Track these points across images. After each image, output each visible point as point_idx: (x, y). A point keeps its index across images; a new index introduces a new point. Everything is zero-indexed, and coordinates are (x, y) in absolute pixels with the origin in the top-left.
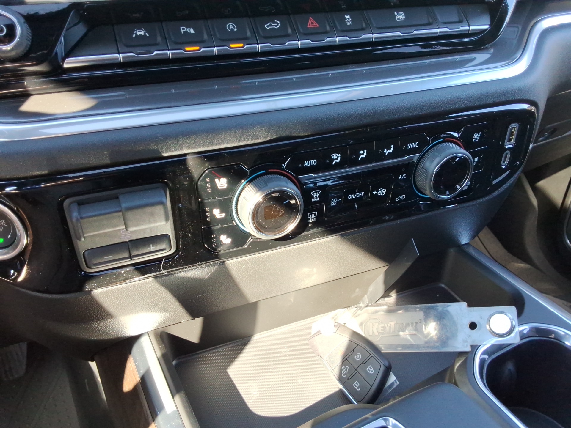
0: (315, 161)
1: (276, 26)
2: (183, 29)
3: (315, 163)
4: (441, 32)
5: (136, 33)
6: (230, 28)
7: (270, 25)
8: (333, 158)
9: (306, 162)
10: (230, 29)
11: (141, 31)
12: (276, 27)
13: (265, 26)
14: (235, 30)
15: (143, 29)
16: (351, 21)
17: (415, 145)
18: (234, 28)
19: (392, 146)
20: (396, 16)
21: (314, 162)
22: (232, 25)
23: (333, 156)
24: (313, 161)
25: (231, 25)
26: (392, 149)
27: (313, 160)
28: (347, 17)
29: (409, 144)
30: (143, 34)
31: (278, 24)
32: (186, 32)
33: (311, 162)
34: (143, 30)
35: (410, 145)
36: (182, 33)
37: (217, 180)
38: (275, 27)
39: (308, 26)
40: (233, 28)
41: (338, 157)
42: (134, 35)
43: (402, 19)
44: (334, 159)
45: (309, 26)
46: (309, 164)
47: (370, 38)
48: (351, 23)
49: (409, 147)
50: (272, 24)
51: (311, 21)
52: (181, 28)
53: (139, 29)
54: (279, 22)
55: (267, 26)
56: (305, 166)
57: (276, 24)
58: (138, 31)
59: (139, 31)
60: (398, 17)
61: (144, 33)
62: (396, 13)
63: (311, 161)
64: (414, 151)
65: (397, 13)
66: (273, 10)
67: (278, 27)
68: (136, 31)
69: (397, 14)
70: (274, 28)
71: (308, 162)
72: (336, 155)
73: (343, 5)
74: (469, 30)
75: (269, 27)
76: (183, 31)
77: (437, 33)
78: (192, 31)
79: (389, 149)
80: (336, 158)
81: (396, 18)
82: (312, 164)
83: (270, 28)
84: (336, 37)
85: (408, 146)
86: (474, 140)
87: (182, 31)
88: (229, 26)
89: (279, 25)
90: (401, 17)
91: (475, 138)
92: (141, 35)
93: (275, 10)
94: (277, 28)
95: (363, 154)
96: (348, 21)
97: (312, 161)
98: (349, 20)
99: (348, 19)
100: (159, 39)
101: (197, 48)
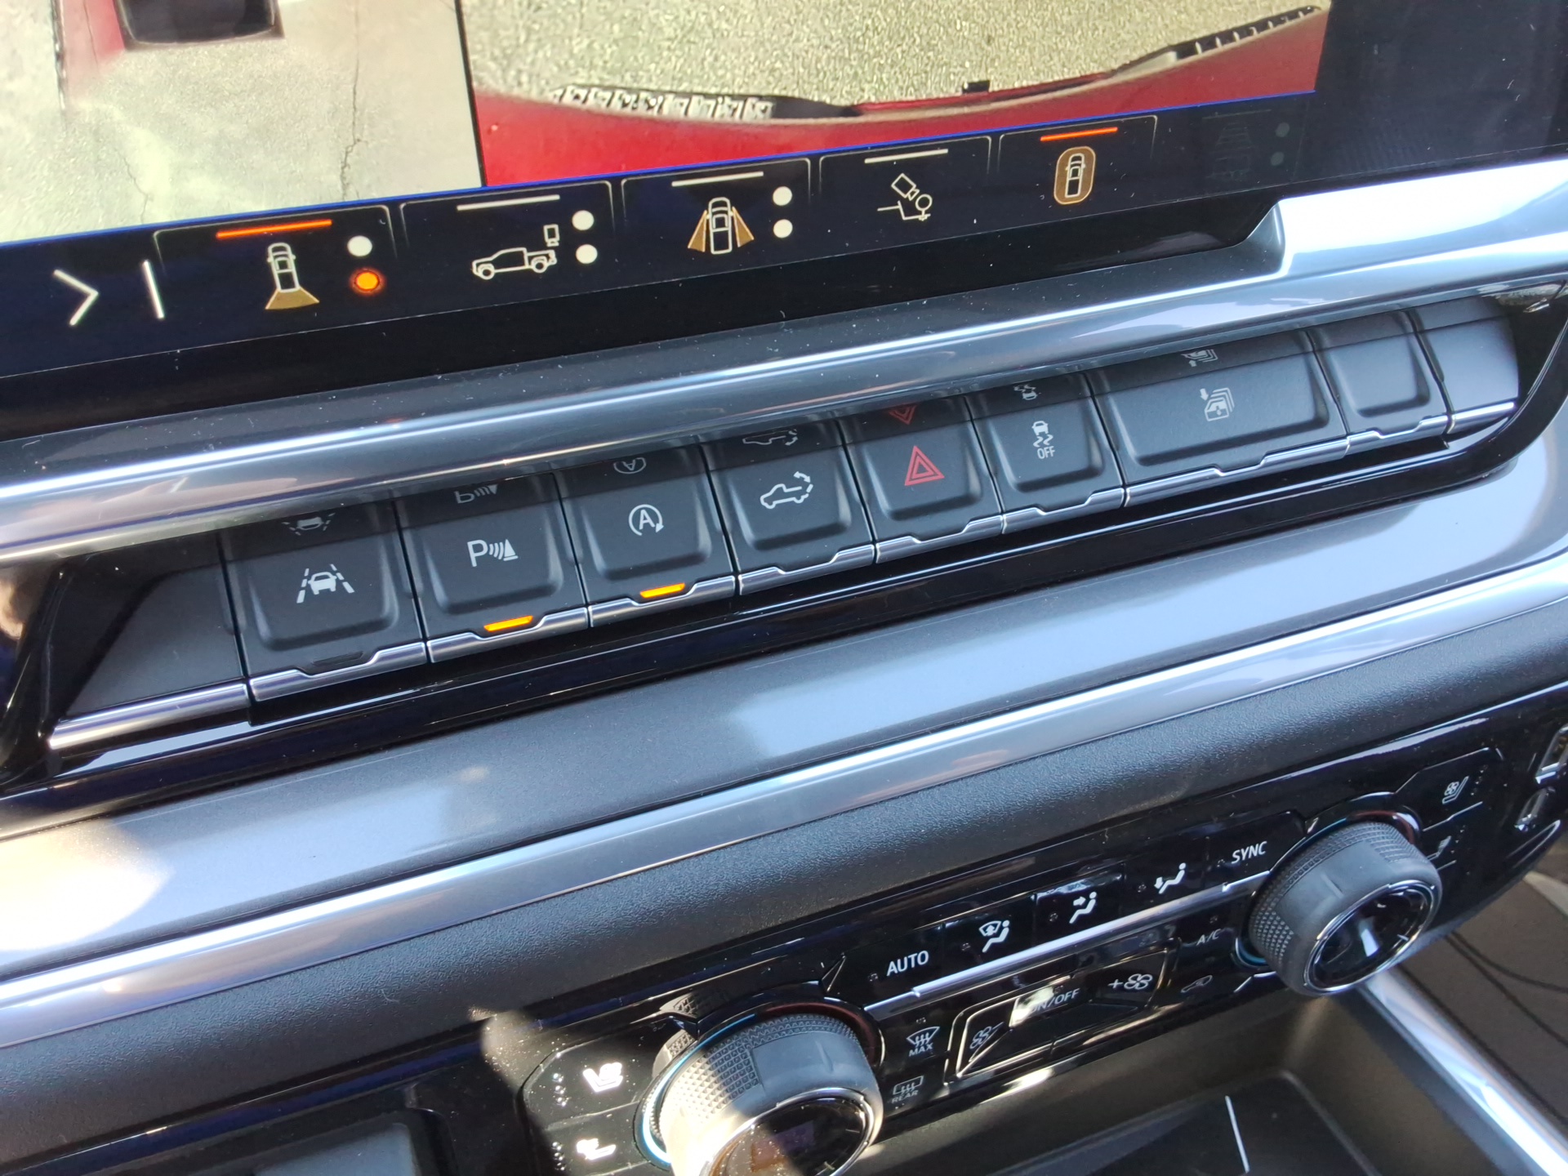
0: (923, 956)
1: (798, 495)
2: (476, 550)
3: (923, 959)
4: (1353, 444)
5: (308, 589)
6: (642, 522)
7: (780, 494)
8: (984, 934)
9: (892, 964)
10: (641, 527)
11: (326, 577)
12: (799, 498)
13: (762, 498)
14: (659, 527)
15: (334, 568)
16: (1051, 442)
17: (1256, 850)
18: (656, 521)
19: (1183, 866)
20: (1204, 403)
21: (920, 958)
22: (648, 510)
23: (985, 929)
24: (916, 958)
25: (643, 512)
26: (1181, 874)
27: (916, 954)
28: (1041, 428)
29: (1238, 851)
30: (333, 589)
31: (807, 485)
32: (487, 560)
33: (909, 960)
34: (334, 573)
35: (1240, 854)
36: (474, 564)
37: (588, 1074)
38: (794, 499)
39: (907, 483)
40: (649, 520)
41: (1001, 928)
42: (301, 598)
43: (1224, 412)
44: (988, 938)
45: (911, 479)
46: (902, 966)
47: (1118, 497)
48: (1052, 452)
49: (1236, 859)
50: (786, 490)
51: (919, 459)
52: (470, 544)
53: (320, 567)
54: (807, 479)
55: (766, 500)
56: (888, 974)
57: (800, 488)
58: (314, 576)
59: (317, 579)
60: (1213, 408)
61: (339, 582)
62: (1204, 395)
63: (909, 957)
64: (1253, 865)
65: (1209, 392)
66: (790, 438)
67: (807, 496)
68: (309, 578)
69: (1209, 398)
70: (793, 502)
71: (899, 961)
72: (995, 925)
73: (1028, 391)
74: (1449, 423)
75: (775, 503)
76: (478, 558)
77: (1344, 448)
78: (507, 552)
79: (1170, 876)
80: (995, 932)
81: (1206, 411)
82: (913, 965)
83: (777, 505)
84: (1002, 513)
85: (1234, 855)
86: (1446, 800)
87: (473, 555)
88: (638, 514)
89: (810, 487)
90: (1222, 405)
91: (1450, 793)
92: (325, 593)
93: (795, 439)
94: (801, 501)
95: (1084, 906)
96: (1042, 445)
97: (912, 956)
98: (1046, 442)
99: (1041, 439)
100: (391, 603)
101: (525, 621)
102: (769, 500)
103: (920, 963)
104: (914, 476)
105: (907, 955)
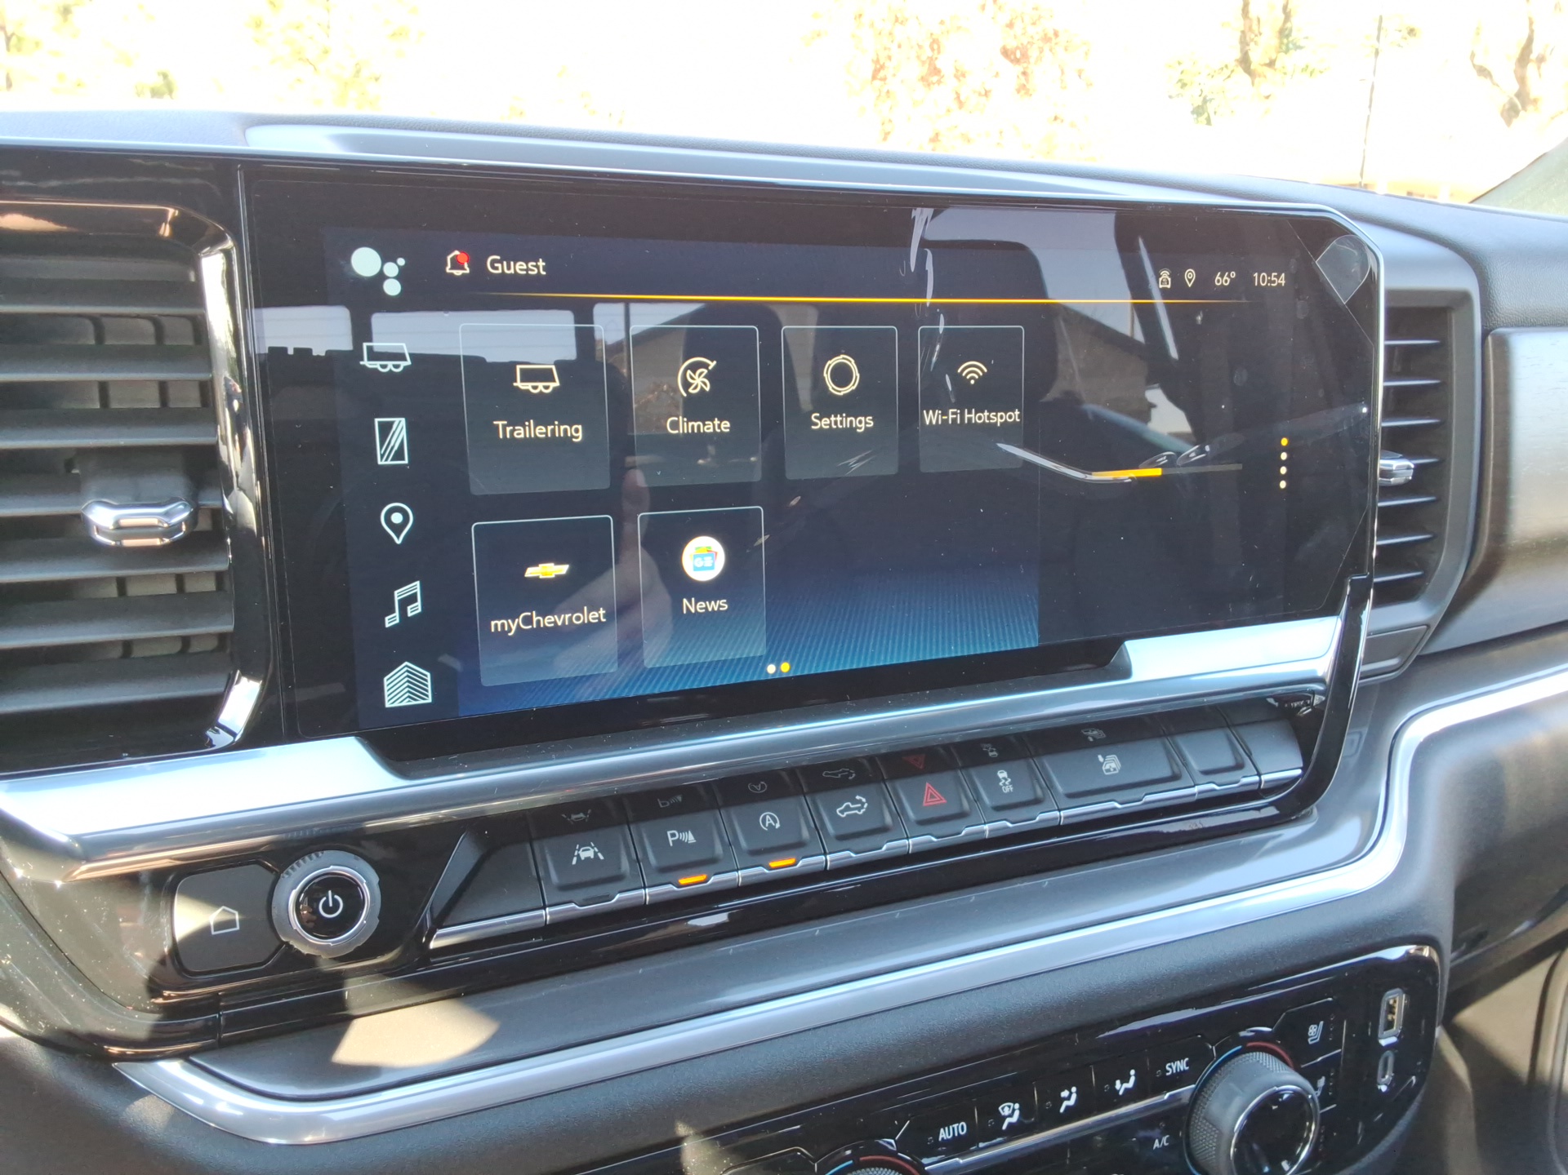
0: (962, 1127)
1: (859, 809)
2: (673, 836)
3: (963, 1130)
4: (1200, 793)
5: (578, 856)
6: (767, 823)
7: (848, 809)
8: (1003, 1114)
9: (942, 1130)
10: (767, 825)
11: (588, 850)
12: (860, 811)
13: (838, 810)
14: (778, 826)
15: (593, 845)
16: (1010, 783)
17: (1181, 1065)
18: (775, 822)
19: (1132, 1072)
20: (1102, 764)
21: (960, 1128)
22: (771, 816)
23: (1003, 1109)
24: (958, 1127)
25: (768, 817)
26: (1132, 1079)
27: (957, 1124)
28: (1002, 774)
29: (1169, 1064)
30: (592, 857)
31: (863, 804)
32: (678, 842)
33: (953, 1129)
34: (593, 848)
35: (1170, 1067)
36: (671, 844)
38: (857, 812)
39: (924, 804)
40: (772, 822)
41: (1014, 1110)
42: (574, 861)
43: (1115, 770)
44: (1004, 1118)
45: (927, 802)
46: (949, 1135)
47: (1055, 819)
48: (1011, 789)
49: (1168, 1072)
50: (852, 806)
51: (930, 791)
52: (669, 833)
53: (585, 844)
54: (864, 800)
55: (840, 812)
56: (940, 1139)
57: (859, 805)
58: (581, 850)
59: (583, 851)
60: (1108, 767)
61: (595, 853)
62: (1100, 758)
64: (1179, 1080)
65: (1104, 757)
66: (851, 774)
67: (864, 810)
68: (579, 850)
69: (1104, 761)
71: (947, 1128)
72: (1009, 1107)
73: (992, 751)
74: (1260, 782)
75: (846, 814)
76: (673, 841)
77: (1194, 795)
78: (690, 838)
79: (1125, 1080)
80: (1010, 1112)
81: (1104, 768)
82: (956, 1134)
83: (847, 815)
84: (985, 823)
85: (1168, 1068)
86: (1312, 1040)
87: (670, 839)
88: (765, 817)
89: (866, 805)
90: (1113, 765)
91: (1312, 1034)
92: (588, 859)
93: (854, 775)
94: (861, 813)
95: (1068, 1098)
96: (1004, 784)
97: (955, 1126)
98: (1007, 783)
99: (1003, 781)
100: (625, 865)
101: (702, 878)
102: (842, 812)
103: (961, 1133)
104: (929, 800)
105: (952, 1124)
